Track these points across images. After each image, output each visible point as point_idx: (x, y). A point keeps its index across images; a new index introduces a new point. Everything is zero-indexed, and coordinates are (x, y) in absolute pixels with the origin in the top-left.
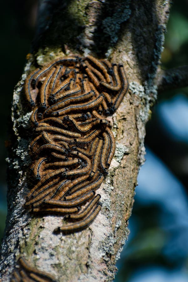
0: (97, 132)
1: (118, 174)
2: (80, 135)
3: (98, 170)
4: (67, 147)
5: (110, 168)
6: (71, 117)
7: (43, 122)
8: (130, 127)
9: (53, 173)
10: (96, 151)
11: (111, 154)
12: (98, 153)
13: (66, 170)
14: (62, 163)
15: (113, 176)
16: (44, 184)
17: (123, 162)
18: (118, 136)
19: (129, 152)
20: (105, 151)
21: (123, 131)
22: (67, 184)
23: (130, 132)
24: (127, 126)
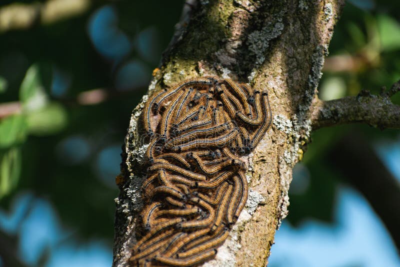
0: (226, 175)
1: (249, 229)
2: (204, 178)
3: (223, 223)
4: (187, 192)
5: (239, 221)
6: (196, 155)
7: (161, 158)
8: (270, 171)
9: (166, 222)
10: (222, 199)
11: (241, 204)
12: (224, 202)
13: (183, 221)
14: (178, 212)
15: (241, 231)
16: (154, 236)
17: (257, 215)
18: (253, 182)
19: (266, 203)
20: (234, 199)
21: (260, 175)
22: (182, 238)
23: (270, 177)
24: (266, 169)
